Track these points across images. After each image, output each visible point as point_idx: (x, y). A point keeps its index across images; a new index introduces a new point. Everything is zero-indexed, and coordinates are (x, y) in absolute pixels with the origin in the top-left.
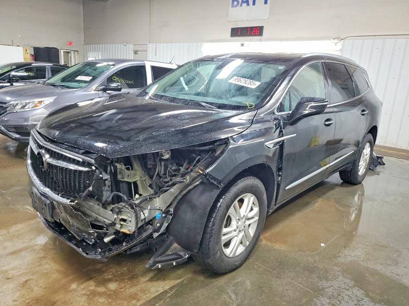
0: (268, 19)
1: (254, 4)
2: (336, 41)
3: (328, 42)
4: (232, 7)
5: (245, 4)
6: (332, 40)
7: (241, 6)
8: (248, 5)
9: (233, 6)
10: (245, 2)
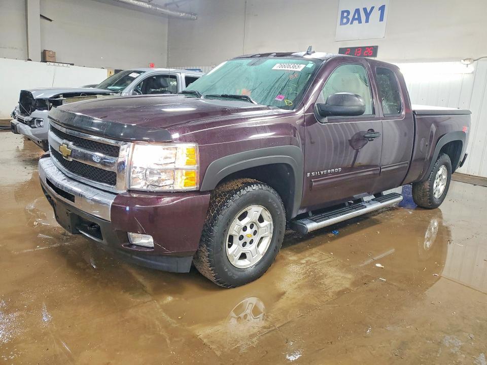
0: (384, 37)
1: (367, 21)
2: (467, 62)
3: (458, 63)
4: (341, 25)
5: (356, 22)
6: (462, 61)
7: (352, 23)
8: (360, 22)
9: (342, 23)
10: (356, 19)
